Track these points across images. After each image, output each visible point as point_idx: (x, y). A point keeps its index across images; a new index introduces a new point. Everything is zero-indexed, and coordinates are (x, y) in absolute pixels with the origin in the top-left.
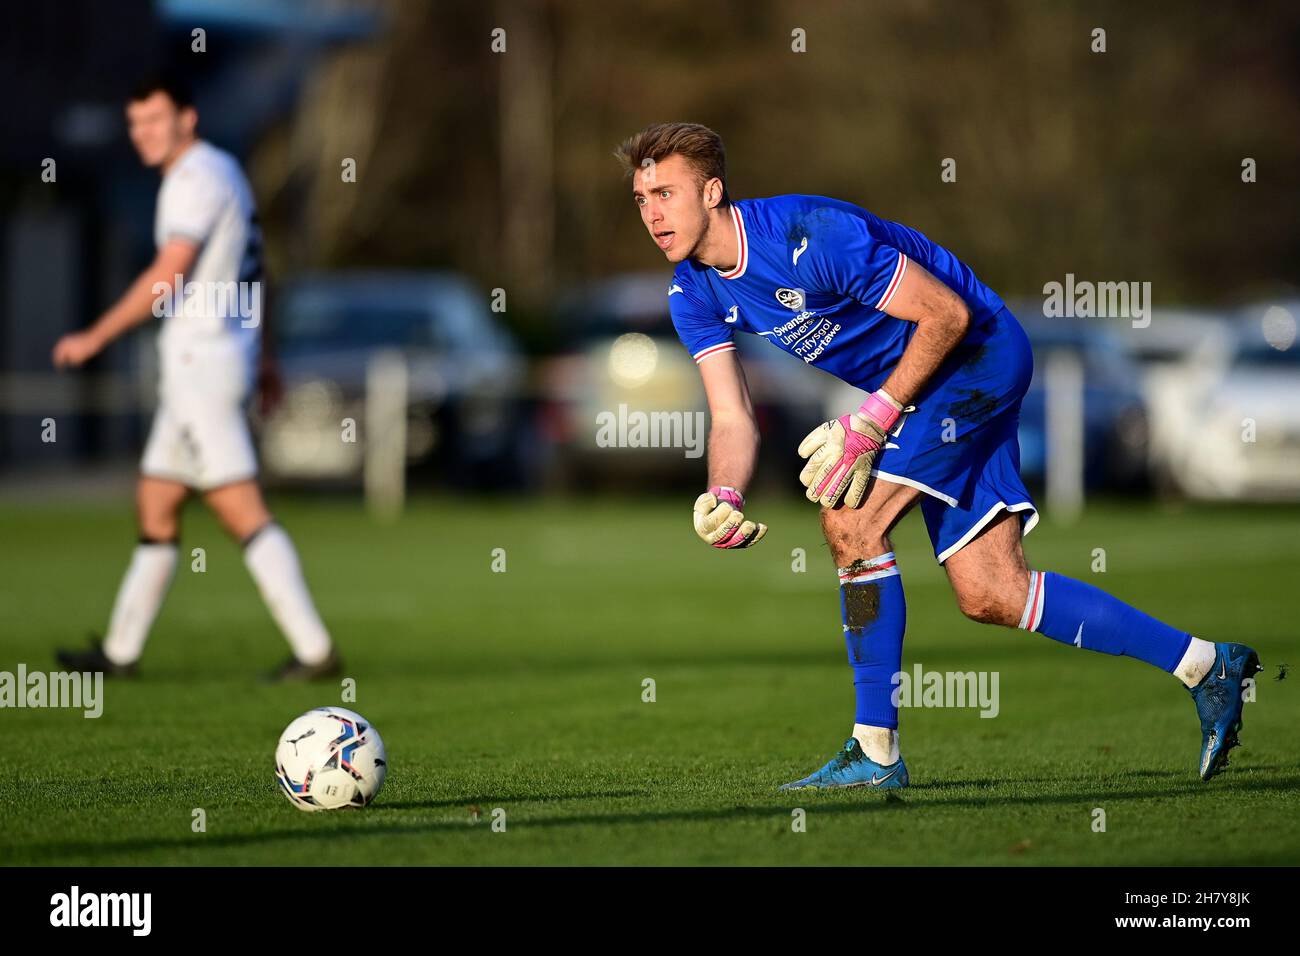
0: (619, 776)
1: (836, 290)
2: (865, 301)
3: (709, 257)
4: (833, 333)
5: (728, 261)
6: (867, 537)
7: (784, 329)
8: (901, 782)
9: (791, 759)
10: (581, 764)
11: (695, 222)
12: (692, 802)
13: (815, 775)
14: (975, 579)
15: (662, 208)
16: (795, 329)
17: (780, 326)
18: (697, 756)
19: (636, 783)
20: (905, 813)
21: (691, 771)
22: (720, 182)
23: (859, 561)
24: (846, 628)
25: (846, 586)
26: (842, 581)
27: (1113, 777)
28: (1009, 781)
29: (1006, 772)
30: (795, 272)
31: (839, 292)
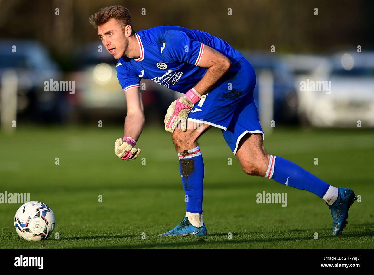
0: (97, 231)
1: (179, 61)
2: (190, 63)
3: (130, 55)
4: (180, 76)
5: (137, 55)
6: (189, 142)
7: (162, 77)
8: (204, 233)
9: (162, 225)
10: (83, 227)
11: (123, 43)
12: (125, 241)
13: (172, 231)
14: (249, 160)
15: (110, 40)
16: (166, 77)
17: (160, 77)
18: (127, 224)
19: (104, 234)
20: (205, 245)
21: (124, 229)
22: (130, 27)
23: (186, 151)
24: (182, 176)
25: (181, 160)
26: (180, 158)
27: (284, 232)
28: (245, 233)
29: (244, 230)
30: (162, 56)
31: (180, 61)
